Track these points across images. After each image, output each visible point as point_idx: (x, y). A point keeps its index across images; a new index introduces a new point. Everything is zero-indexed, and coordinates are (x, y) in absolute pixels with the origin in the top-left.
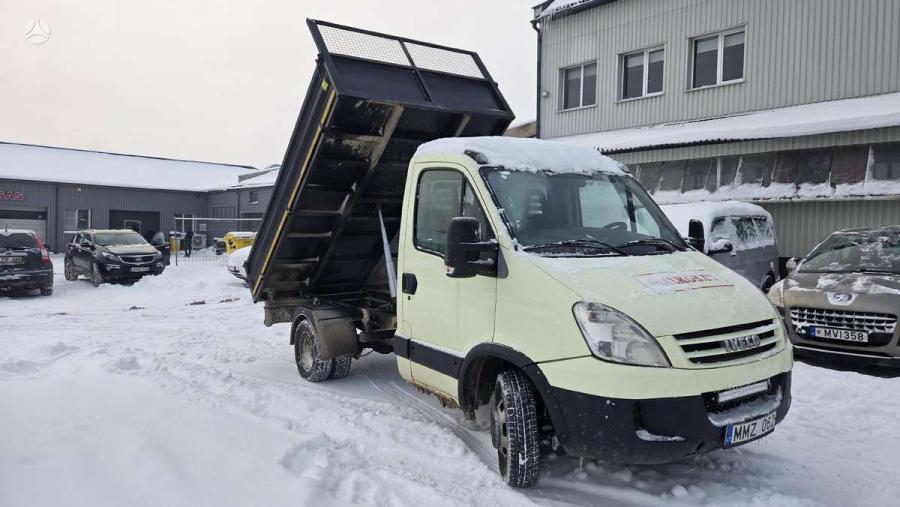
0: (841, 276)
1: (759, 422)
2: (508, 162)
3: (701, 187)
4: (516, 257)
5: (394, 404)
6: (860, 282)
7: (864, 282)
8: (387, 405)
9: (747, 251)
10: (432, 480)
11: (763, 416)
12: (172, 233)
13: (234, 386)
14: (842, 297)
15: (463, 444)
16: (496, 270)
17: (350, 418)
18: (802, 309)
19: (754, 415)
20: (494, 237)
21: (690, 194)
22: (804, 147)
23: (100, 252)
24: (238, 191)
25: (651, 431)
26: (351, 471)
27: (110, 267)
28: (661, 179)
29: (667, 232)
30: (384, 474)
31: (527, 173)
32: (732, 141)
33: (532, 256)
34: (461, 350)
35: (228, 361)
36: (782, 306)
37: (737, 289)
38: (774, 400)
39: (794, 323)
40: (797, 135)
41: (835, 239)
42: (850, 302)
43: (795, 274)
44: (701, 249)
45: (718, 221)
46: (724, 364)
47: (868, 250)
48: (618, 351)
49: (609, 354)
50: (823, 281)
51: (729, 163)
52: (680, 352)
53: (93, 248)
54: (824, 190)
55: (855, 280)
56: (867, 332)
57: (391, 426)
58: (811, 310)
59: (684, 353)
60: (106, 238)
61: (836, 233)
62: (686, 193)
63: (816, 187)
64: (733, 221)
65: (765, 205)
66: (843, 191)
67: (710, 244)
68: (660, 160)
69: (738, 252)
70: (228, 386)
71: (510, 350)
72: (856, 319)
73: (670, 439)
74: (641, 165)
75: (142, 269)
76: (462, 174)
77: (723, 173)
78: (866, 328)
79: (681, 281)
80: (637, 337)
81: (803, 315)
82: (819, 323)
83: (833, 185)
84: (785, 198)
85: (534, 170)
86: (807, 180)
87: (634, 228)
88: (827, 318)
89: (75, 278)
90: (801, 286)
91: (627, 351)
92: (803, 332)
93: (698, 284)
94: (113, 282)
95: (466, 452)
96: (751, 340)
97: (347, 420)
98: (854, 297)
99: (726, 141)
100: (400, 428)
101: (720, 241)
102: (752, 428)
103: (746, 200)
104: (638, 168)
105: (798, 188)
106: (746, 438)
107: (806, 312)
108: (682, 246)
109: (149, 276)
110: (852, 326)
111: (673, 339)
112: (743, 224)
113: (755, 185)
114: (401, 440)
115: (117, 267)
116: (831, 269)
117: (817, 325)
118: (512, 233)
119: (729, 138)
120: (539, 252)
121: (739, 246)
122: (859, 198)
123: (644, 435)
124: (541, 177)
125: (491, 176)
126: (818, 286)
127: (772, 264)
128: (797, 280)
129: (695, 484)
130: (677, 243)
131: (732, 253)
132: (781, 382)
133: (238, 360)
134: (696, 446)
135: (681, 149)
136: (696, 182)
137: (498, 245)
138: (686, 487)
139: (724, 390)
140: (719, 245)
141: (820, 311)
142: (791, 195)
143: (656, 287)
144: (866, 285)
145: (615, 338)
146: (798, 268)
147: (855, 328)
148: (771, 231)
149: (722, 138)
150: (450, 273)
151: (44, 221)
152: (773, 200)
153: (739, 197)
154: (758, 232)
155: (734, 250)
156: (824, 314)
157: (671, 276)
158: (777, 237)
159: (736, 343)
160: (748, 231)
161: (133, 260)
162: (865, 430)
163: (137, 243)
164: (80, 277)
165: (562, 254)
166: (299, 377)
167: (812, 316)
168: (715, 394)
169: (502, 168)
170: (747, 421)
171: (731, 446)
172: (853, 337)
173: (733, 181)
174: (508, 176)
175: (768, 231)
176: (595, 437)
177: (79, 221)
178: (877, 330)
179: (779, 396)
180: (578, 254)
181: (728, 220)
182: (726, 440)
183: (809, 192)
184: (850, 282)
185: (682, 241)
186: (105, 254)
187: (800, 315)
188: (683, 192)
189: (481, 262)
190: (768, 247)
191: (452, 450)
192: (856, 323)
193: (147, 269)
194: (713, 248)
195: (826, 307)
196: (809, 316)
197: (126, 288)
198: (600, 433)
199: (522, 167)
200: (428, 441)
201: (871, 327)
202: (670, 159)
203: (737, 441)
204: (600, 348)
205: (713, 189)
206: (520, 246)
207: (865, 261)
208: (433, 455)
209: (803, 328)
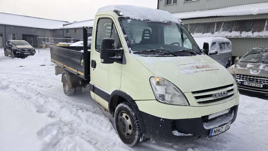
0: (255, 64)
1: (224, 126)
2: (131, 15)
3: (209, 32)
4: (130, 56)
5: (93, 106)
6: (262, 67)
7: (263, 66)
8: (91, 106)
9: (222, 54)
10: (96, 141)
11: (226, 124)
12: (42, 42)
13: (38, 97)
14: (255, 71)
15: (112, 125)
16: (121, 61)
17: (73, 112)
18: (240, 75)
19: (223, 123)
20: (122, 47)
21: (205, 34)
22: (244, 19)
23: (14, 48)
24: (63, 29)
25: (179, 131)
26: (66, 136)
27: (17, 52)
28: (196, 29)
29: (195, 47)
30: (77, 138)
31: (139, 20)
32: (221, 16)
33: (137, 56)
34: (110, 91)
35: (42, 87)
36: (233, 73)
37: (220, 71)
38: (231, 116)
39: (237, 80)
40: (243, 15)
41: (253, 51)
42: (258, 73)
43: (239, 62)
44: (207, 54)
45: (214, 43)
46: (212, 104)
47: (265, 55)
48: (168, 98)
49: (164, 99)
50: (249, 65)
51: (219, 24)
52: (194, 99)
53: (12, 46)
54: (250, 34)
55: (260, 66)
56: (262, 84)
57: (88, 116)
58: (243, 75)
59: (196, 100)
60: (17, 43)
61: (254, 48)
62: (204, 34)
63: (247, 33)
64: (219, 44)
65: (229, 39)
66: (256, 34)
67: (211, 51)
68: (196, 23)
69: (219, 54)
70: (37, 96)
71: (125, 94)
72: (259, 79)
73: (186, 135)
74: (190, 24)
75: (28, 54)
76: (112, 20)
77: (217, 28)
78: (262, 83)
79: (197, 67)
80: (176, 92)
81: (240, 77)
82: (246, 80)
83: (253, 32)
84: (236, 36)
85: (142, 19)
86: (244, 30)
87: (183, 45)
88: (249, 78)
89: (8, 56)
90: (241, 67)
91: (171, 98)
92: (240, 83)
93: (204, 69)
94: (19, 57)
95: (112, 128)
96: (224, 93)
97: (72, 113)
98: (259, 71)
99: (219, 17)
100: (90, 117)
101: (214, 50)
102: (221, 129)
103: (223, 37)
104: (189, 25)
105: (241, 33)
106: (218, 133)
107: (242, 76)
108: (200, 52)
109: (30, 56)
110: (257, 82)
111: (191, 93)
112: (222, 45)
113: (227, 32)
114: (89, 122)
115: (20, 52)
116: (252, 61)
117: (245, 81)
118: (129, 46)
119: (220, 15)
120: (140, 54)
121: (220, 52)
122: (261, 37)
123: (176, 133)
124: (145, 23)
125: (123, 21)
126: (247, 67)
127: (230, 58)
128: (239, 64)
129: (196, 147)
130: (198, 51)
131: (217, 54)
132: (234, 109)
133: (46, 87)
134: (197, 137)
135: (204, 19)
136: (208, 30)
137: (123, 50)
138: (193, 148)
139: (211, 115)
140: (214, 51)
141: (247, 76)
142: (238, 35)
143: (186, 70)
144: (264, 67)
145: (166, 93)
146: (240, 60)
147: (259, 82)
148: (231, 47)
149: (218, 15)
150: (102, 61)
151: (2, 37)
152: (232, 37)
153: (221, 36)
154: (226, 47)
155: (218, 53)
156: (248, 77)
157: (194, 65)
158: (232, 49)
159: (218, 95)
160: (223, 47)
161: (25, 50)
162: (261, 121)
163: (27, 45)
164: (9, 55)
165: (149, 55)
166: (64, 94)
167: (244, 78)
168: (207, 116)
169: (128, 18)
170: (219, 126)
171: (212, 136)
172: (258, 85)
173: (220, 30)
174: (131, 21)
175: (230, 47)
176: (156, 132)
177: (13, 37)
178: (266, 84)
179: (233, 114)
180: (157, 55)
181: (217, 43)
182: (210, 134)
183: (244, 34)
184: (258, 66)
185: (200, 50)
186: (15, 48)
187: (239, 77)
188: (203, 33)
189: (115, 57)
190: (229, 53)
191: (107, 127)
192: (259, 81)
193: (30, 53)
194: (211, 53)
195: (249, 74)
196: (242, 77)
197: (23, 59)
198: (158, 132)
199: (137, 18)
200: (99, 123)
201: (264, 82)
202: (200, 22)
203: (215, 134)
204: (160, 96)
205: (213, 33)
206: (132, 51)
207: (263, 59)
208: (100, 129)
209: (240, 81)
